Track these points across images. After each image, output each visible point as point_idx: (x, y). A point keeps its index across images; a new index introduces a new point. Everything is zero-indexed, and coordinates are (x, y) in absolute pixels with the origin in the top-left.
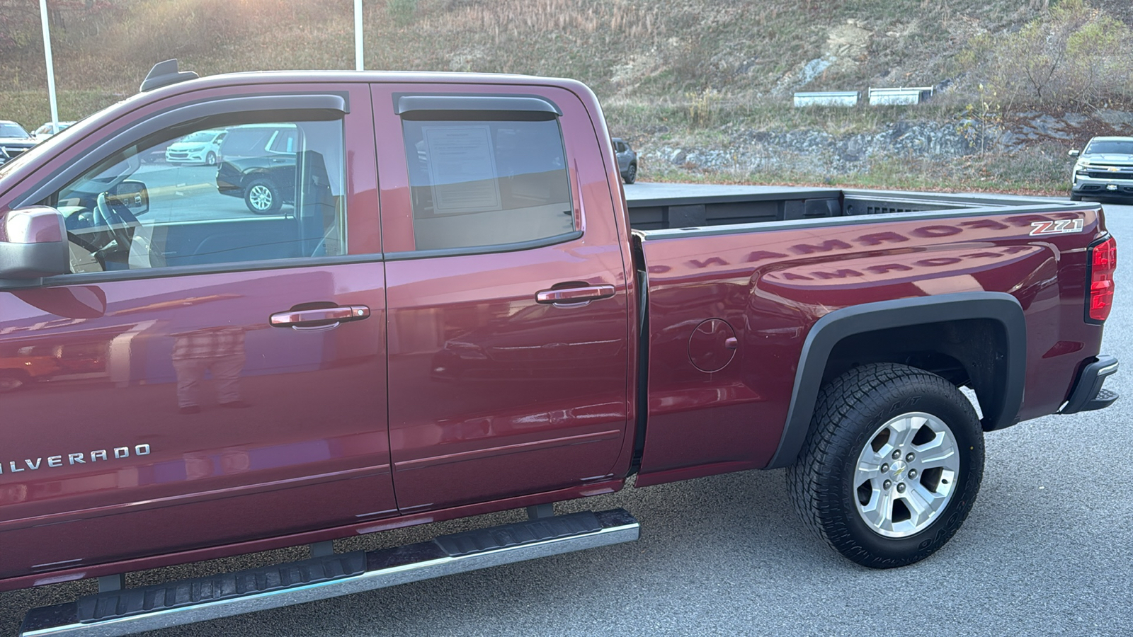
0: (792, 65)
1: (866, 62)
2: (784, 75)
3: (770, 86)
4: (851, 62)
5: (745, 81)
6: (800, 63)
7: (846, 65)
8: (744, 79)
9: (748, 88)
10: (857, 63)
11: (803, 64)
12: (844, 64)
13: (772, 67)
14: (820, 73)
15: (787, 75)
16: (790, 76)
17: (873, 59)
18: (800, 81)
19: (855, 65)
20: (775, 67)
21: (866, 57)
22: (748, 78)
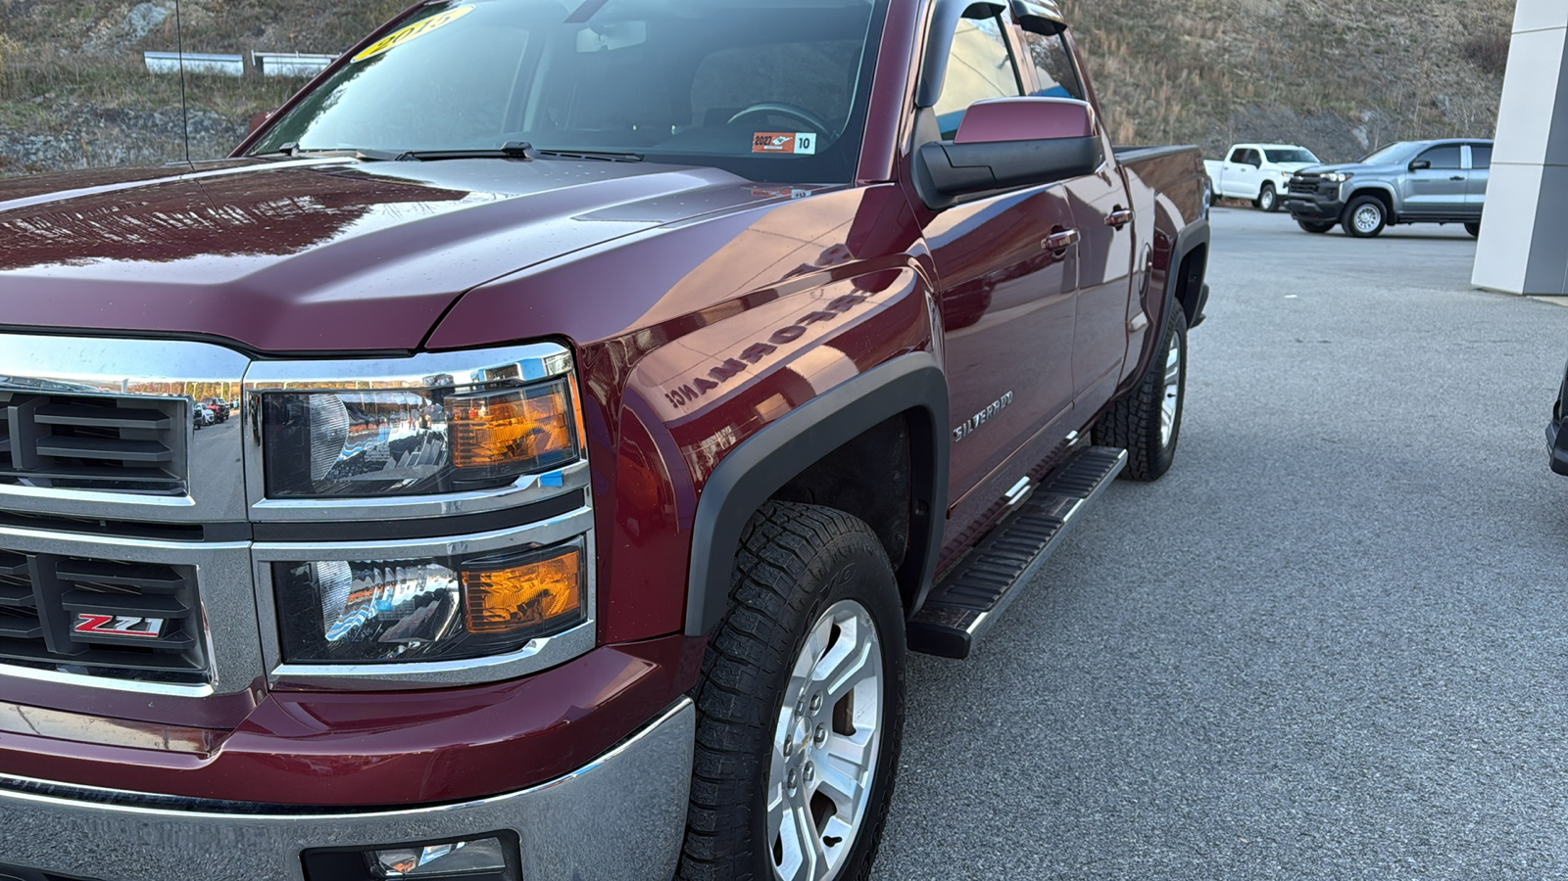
0: (107, 10)
1: (225, 14)
2: (97, 24)
3: (78, 40)
4: (202, 13)
5: (32, 28)
6: (119, 7)
7: (194, 15)
8: (29, 24)
9: (39, 39)
10: (212, 14)
11: (124, 9)
12: (190, 14)
13: (73, 9)
14: (156, 25)
15: (102, 24)
16: (109, 26)
17: (234, 10)
18: (127, 34)
19: (209, 16)
20: (78, 10)
21: (222, 7)
22: (35, 24)
